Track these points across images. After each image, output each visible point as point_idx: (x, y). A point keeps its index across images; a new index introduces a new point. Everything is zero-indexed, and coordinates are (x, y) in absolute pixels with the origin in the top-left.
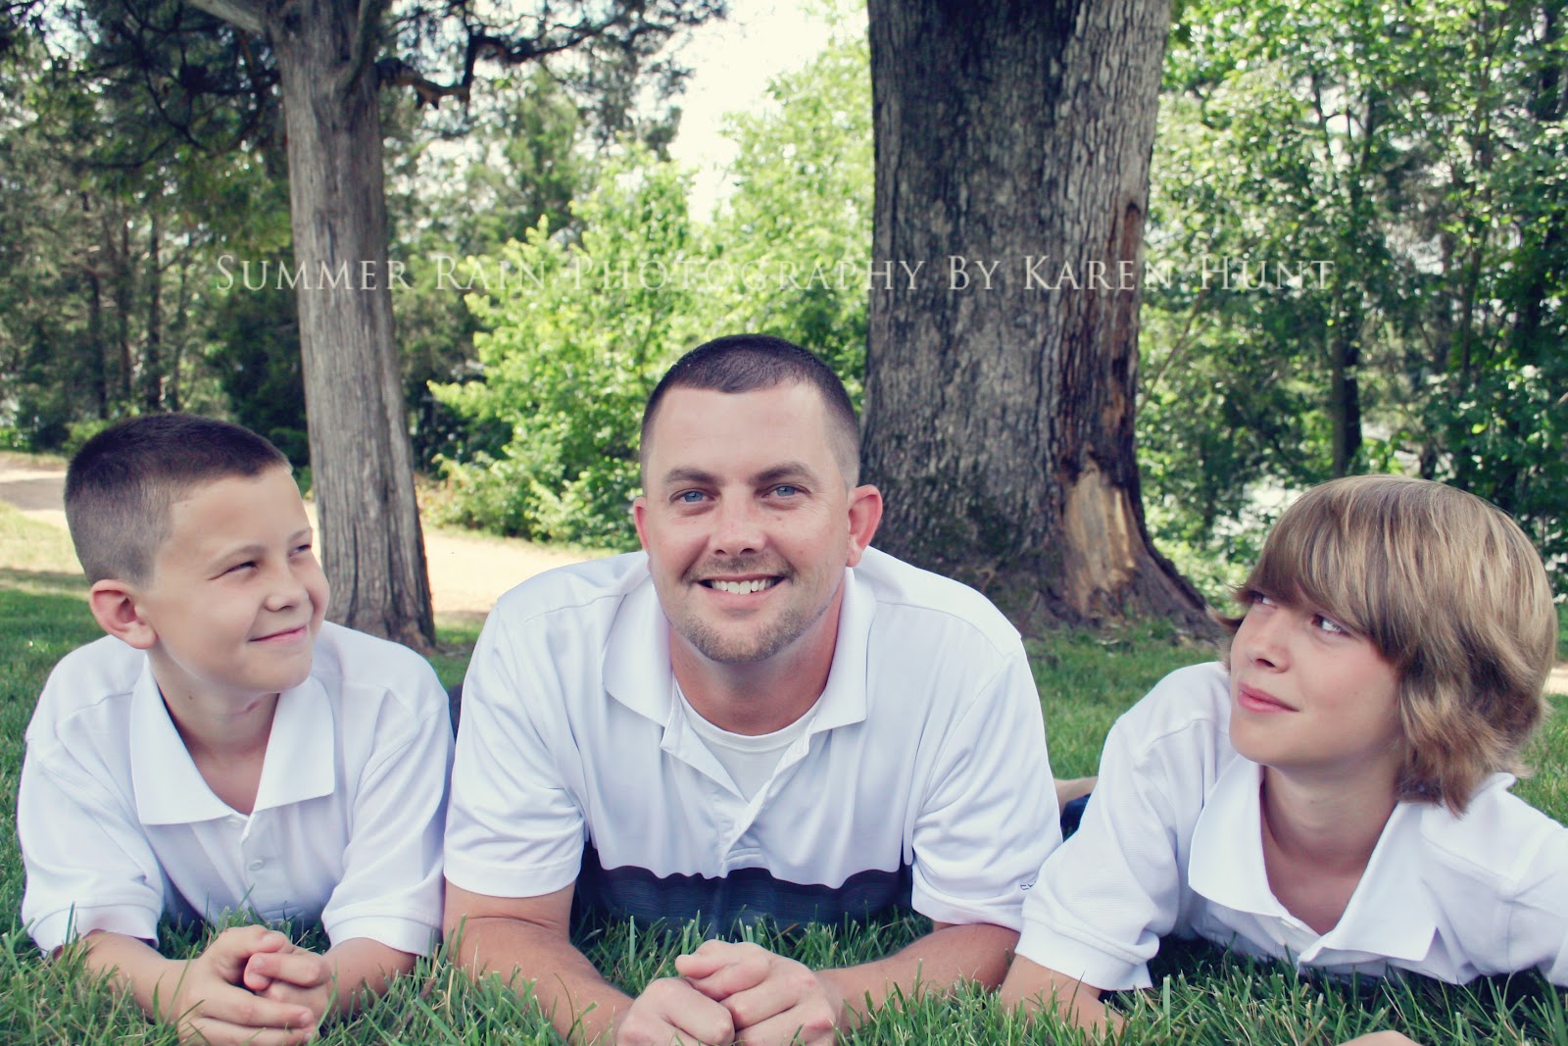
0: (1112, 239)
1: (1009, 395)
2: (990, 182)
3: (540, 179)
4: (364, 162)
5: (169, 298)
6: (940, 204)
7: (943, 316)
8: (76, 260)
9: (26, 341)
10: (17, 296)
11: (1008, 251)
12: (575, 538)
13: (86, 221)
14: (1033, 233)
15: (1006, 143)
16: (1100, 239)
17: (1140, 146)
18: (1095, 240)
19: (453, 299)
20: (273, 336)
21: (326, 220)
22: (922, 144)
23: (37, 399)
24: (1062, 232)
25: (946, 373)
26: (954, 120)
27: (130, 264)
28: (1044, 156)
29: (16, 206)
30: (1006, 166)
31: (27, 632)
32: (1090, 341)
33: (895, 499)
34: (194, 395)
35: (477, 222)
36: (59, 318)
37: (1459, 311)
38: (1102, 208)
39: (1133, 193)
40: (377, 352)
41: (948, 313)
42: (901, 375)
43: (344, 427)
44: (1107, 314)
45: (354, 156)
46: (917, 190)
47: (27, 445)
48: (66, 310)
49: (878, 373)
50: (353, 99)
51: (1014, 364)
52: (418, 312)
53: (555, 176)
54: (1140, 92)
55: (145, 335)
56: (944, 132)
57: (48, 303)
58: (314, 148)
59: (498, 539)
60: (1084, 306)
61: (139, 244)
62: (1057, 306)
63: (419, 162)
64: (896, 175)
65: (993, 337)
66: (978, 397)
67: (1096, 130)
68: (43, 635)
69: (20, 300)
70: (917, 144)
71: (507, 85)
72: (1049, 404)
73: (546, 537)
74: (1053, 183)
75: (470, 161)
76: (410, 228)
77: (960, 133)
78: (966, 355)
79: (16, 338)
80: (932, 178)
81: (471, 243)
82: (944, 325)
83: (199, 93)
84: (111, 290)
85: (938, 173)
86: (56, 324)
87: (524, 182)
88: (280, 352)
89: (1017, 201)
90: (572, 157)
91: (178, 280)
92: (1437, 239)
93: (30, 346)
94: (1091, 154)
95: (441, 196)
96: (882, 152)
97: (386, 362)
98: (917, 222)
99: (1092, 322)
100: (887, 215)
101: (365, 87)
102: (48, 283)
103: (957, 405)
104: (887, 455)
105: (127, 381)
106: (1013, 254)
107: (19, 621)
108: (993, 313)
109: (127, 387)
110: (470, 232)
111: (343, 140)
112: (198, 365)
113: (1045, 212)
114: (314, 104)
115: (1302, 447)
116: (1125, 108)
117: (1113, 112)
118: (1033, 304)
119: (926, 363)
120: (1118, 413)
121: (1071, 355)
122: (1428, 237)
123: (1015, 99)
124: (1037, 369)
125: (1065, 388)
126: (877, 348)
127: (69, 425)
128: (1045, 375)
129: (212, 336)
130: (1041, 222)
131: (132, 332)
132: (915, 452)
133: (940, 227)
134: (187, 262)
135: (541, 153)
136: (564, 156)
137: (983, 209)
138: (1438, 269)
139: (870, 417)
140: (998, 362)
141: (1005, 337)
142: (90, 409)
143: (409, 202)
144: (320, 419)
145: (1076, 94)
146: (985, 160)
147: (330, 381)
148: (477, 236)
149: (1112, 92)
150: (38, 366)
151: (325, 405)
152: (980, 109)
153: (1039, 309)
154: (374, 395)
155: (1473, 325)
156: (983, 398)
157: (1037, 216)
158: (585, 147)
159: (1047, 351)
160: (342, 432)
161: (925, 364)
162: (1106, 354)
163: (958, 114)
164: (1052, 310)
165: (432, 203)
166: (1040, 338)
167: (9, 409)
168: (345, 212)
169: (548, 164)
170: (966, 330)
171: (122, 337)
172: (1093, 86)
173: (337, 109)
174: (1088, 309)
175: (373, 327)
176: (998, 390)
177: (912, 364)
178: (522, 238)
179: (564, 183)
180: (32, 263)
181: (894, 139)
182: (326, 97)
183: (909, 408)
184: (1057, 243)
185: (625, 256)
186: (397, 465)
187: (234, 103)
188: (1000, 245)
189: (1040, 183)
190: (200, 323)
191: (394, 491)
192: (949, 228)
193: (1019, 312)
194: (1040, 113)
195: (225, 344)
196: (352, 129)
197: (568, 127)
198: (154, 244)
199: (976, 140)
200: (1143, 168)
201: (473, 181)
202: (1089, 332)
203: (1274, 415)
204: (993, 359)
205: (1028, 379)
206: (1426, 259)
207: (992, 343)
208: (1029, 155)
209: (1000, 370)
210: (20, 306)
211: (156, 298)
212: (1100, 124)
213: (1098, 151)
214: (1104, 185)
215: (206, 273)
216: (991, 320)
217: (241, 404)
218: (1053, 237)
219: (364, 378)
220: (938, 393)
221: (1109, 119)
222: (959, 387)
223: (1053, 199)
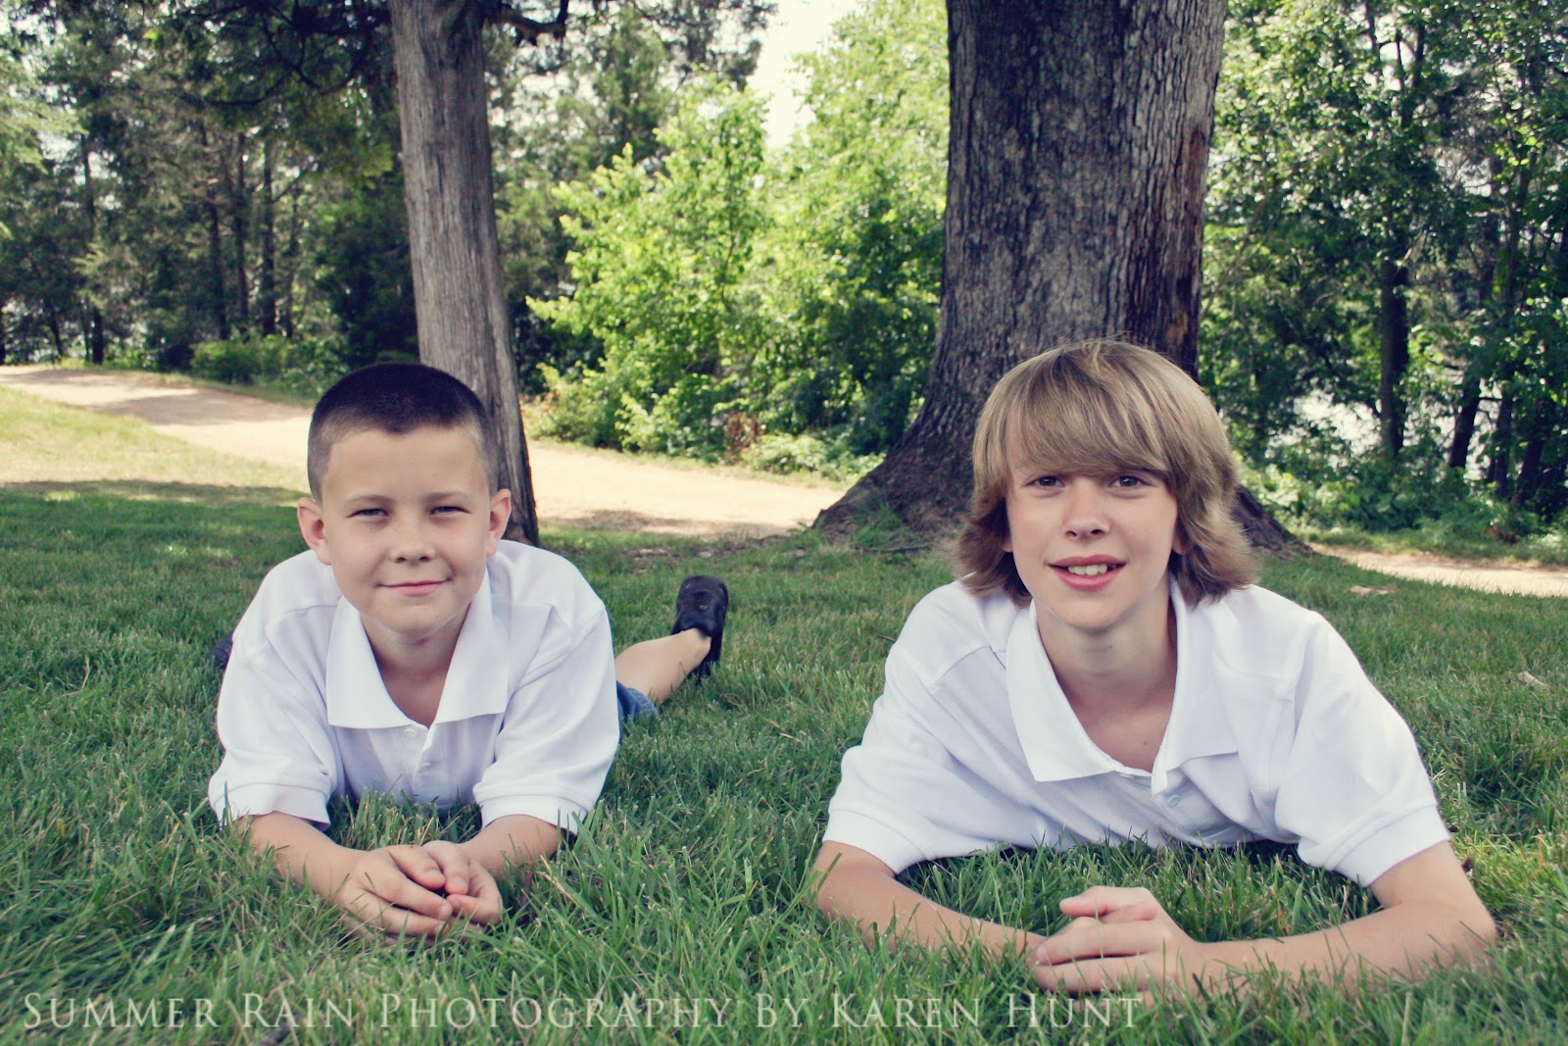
0: (1178, 163)
1: (1078, 313)
2: (1061, 111)
3: (628, 110)
4: (469, 96)
5: (283, 226)
6: (1013, 132)
7: (1016, 239)
8: (197, 192)
9: (152, 269)
10: (143, 226)
11: (1078, 176)
12: (663, 449)
13: (205, 155)
14: (1102, 158)
15: (1077, 72)
16: (1167, 164)
17: (1206, 75)
18: (1161, 165)
19: (548, 223)
20: (379, 261)
21: (434, 151)
22: (996, 75)
23: (164, 322)
24: (1130, 157)
25: (1018, 293)
26: (1028, 49)
27: (246, 196)
28: (1114, 85)
29: (141, 142)
30: (1077, 94)
31: (165, 537)
32: (1156, 262)
33: (969, 412)
34: (306, 317)
35: (568, 151)
36: (182, 247)
37: (1506, 233)
38: (1169, 134)
39: (1199, 119)
40: (482, 275)
41: (1021, 236)
42: (975, 294)
43: (453, 346)
44: (1173, 235)
45: (460, 91)
46: (992, 117)
47: (154, 365)
48: (189, 238)
49: (953, 292)
50: (458, 36)
51: (1083, 285)
52: (515, 236)
53: (642, 107)
54: (1207, 22)
55: (260, 261)
56: (1017, 62)
57: (172, 232)
58: (422, 84)
59: (590, 450)
60: (1150, 228)
61: (253, 176)
62: (1125, 229)
63: (515, 95)
64: (971, 105)
65: (1063, 258)
66: (1048, 315)
67: (1164, 59)
68: (180, 540)
69: (146, 231)
70: (991, 74)
71: (597, 21)
72: (1116, 321)
73: (634, 448)
74: (1122, 110)
75: (562, 93)
76: (505, 157)
77: (1033, 63)
78: (1038, 275)
79: (143, 266)
80: (1006, 106)
81: (563, 169)
82: (1017, 248)
83: (310, 33)
84: (229, 219)
85: (1011, 102)
86: (179, 252)
87: (612, 113)
88: (384, 276)
89: (1087, 128)
90: (658, 89)
91: (291, 210)
92: (1486, 162)
93: (156, 272)
94: (1158, 82)
95: (535, 127)
96: (957, 83)
97: (492, 285)
98: (991, 149)
99: (1157, 244)
100: (963, 142)
101: (469, 26)
102: (171, 213)
103: (1029, 322)
104: (962, 371)
105: (245, 303)
106: (1083, 178)
107: (157, 527)
108: (1063, 236)
109: (245, 310)
110: (561, 161)
111: (449, 76)
112: (309, 288)
113: (1114, 139)
114: (422, 41)
115: (1350, 362)
116: (1192, 38)
117: (1181, 42)
118: (1102, 227)
119: (999, 283)
120: (1182, 331)
121: (1138, 278)
122: (1477, 161)
123: (1086, 30)
124: (1104, 289)
125: (1131, 306)
126: (952, 269)
127: (192, 346)
128: (1112, 294)
129: (321, 260)
130: (1111, 149)
131: (249, 258)
132: (988, 368)
133: (1013, 153)
134: (298, 192)
135: (628, 84)
136: (650, 87)
137: (1054, 136)
138: (1486, 191)
139: (945, 335)
140: (1068, 283)
141: (1075, 258)
142: (210, 331)
143: (505, 133)
144: (430, 340)
145: (1144, 26)
146: (1057, 89)
147: (439, 303)
148: (568, 164)
149: (1180, 22)
150: (164, 292)
151: (435, 326)
152: (1052, 39)
153: (1107, 231)
154: (480, 316)
155: (1520, 246)
156: (1054, 316)
157: (1106, 142)
158: (668, 79)
159: (1115, 272)
160: (451, 351)
161: (998, 285)
162: (1171, 274)
163: (1032, 45)
164: (1120, 233)
165: (526, 134)
166: (1108, 260)
167: (137, 332)
168: (452, 143)
169: (635, 96)
170: (1038, 252)
171: (239, 265)
172: (1162, 17)
173: (444, 47)
174: (1154, 233)
175: (479, 251)
176: (1067, 309)
177: (986, 284)
178: (609, 165)
179: (651, 113)
180: (156, 196)
181: (969, 69)
182: (433, 36)
183: (983, 326)
184: (1125, 168)
185: (705, 181)
186: (502, 381)
187: (341, 42)
188: (1070, 170)
189: (1109, 111)
190: (312, 249)
191: (500, 406)
192: (1022, 154)
193: (1087, 234)
194: (1110, 43)
195: (333, 269)
196: (457, 65)
197: (655, 60)
198: (267, 175)
199: (1047, 69)
200: (1208, 95)
201: (564, 112)
202: (1155, 252)
203: (1325, 331)
204: (1063, 280)
205: (1096, 299)
206: (1475, 182)
207: (1062, 264)
208: (1099, 84)
209: (1070, 290)
210: (146, 236)
211: (271, 225)
212: (1167, 54)
213: (1165, 80)
214: (1171, 112)
215: (316, 203)
216: (1062, 242)
217: (349, 325)
218: (1121, 163)
219: (471, 300)
220: (1011, 312)
221: (1176, 48)
222: (1030, 306)
223: (1122, 126)
